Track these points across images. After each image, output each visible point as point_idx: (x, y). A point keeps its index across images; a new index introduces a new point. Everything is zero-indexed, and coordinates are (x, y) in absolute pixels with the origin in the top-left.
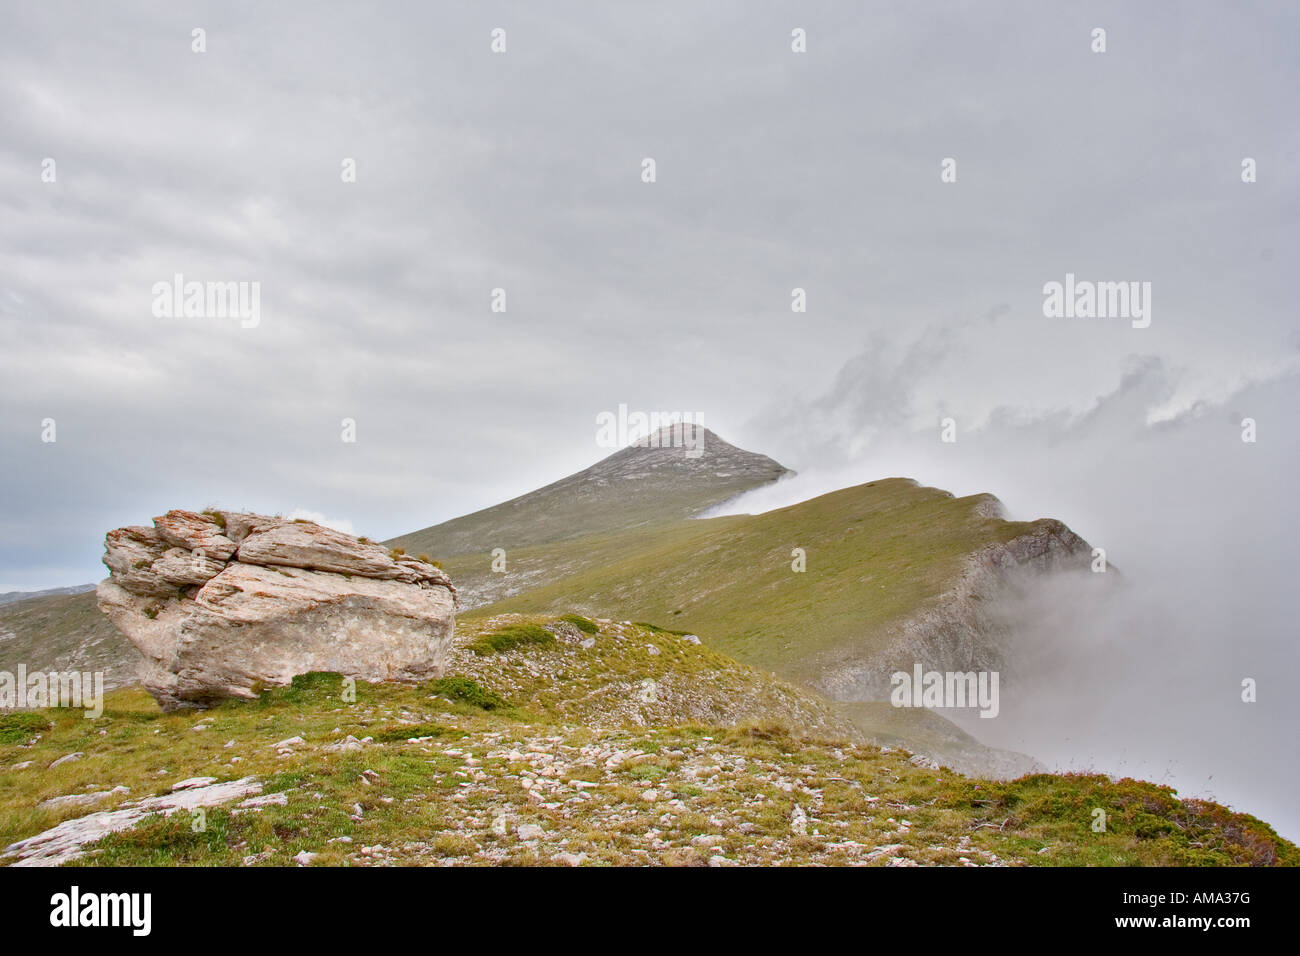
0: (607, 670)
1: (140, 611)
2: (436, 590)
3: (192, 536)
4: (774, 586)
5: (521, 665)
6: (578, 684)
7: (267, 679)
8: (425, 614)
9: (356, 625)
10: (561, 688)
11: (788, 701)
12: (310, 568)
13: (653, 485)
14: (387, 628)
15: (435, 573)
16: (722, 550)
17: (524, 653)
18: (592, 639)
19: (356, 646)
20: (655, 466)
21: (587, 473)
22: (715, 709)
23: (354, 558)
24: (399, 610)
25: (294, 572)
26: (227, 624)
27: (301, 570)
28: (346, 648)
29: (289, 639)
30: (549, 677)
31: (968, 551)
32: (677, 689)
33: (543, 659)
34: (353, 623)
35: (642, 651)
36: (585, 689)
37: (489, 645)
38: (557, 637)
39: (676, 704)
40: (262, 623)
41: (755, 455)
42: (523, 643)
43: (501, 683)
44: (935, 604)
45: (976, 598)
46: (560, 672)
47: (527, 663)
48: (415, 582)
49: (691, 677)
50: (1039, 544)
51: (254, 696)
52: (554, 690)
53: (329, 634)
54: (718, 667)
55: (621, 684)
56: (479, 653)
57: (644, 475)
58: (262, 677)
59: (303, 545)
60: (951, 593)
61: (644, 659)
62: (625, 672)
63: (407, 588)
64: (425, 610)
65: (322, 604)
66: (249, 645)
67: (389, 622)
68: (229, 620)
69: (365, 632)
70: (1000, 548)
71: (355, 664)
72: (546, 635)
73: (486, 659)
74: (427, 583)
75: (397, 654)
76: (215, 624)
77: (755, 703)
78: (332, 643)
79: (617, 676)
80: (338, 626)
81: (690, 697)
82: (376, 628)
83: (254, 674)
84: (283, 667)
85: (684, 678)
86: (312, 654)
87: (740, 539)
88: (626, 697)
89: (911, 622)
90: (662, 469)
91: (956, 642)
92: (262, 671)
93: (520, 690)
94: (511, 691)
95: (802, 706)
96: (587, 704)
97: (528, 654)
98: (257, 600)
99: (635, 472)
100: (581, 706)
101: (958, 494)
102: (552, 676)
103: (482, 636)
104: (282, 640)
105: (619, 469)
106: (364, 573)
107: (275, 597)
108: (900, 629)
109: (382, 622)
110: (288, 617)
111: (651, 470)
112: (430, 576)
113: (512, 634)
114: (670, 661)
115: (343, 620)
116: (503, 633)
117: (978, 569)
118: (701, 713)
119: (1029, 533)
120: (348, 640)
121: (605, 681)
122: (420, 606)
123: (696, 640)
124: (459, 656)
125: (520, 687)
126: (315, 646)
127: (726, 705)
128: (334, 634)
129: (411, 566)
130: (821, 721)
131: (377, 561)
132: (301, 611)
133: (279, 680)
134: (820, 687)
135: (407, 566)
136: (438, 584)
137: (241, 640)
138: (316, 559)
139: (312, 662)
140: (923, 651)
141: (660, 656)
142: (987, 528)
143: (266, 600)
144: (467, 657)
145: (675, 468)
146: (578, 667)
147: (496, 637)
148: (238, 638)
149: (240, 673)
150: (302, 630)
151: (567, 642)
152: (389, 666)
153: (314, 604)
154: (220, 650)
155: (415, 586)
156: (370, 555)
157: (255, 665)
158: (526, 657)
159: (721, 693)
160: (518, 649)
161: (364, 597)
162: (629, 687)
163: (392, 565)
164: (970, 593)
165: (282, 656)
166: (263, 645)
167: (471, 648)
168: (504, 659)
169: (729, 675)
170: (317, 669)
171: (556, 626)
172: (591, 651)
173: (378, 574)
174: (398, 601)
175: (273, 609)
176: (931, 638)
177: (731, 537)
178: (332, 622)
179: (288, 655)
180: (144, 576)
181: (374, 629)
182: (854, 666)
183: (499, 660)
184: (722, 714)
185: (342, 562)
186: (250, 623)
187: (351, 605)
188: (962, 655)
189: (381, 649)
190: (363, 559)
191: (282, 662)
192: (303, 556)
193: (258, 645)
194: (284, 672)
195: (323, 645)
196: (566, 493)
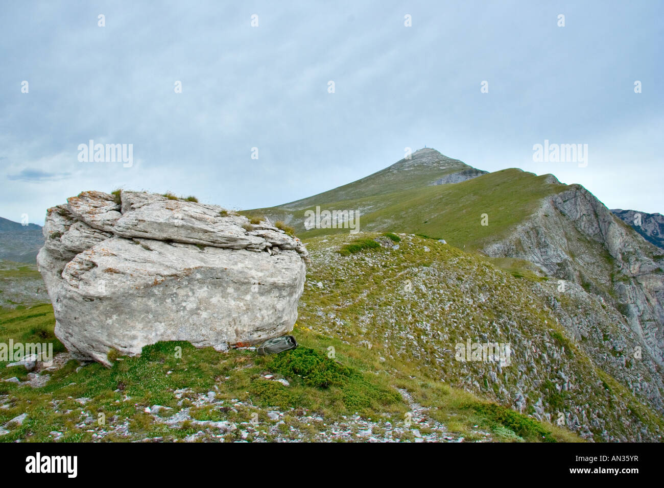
0: (406, 261)
1: (56, 273)
2: (285, 255)
3: (89, 213)
4: (464, 211)
5: (364, 260)
6: (392, 270)
7: (120, 349)
8: (271, 280)
9: (205, 295)
10: (384, 272)
11: (490, 272)
12: (169, 241)
13: (415, 172)
14: (236, 295)
15: (284, 240)
16: (443, 198)
17: (365, 253)
18: (398, 245)
19: (204, 315)
20: (416, 165)
21: (389, 168)
22: (459, 279)
23: (206, 231)
24: (246, 278)
25: (153, 245)
26: (81, 299)
27: (161, 243)
28: (195, 317)
29: (139, 312)
30: (378, 266)
31: (543, 197)
32: (440, 270)
33: (374, 256)
34: (203, 292)
35: (421, 250)
36: (396, 272)
37: (348, 251)
38: (381, 245)
39: (440, 278)
40: (110, 299)
41: (455, 160)
42: (364, 248)
43: (354, 271)
44: (530, 218)
45: (546, 216)
46: (383, 264)
47: (367, 259)
48: (265, 250)
49: (445, 263)
50: (572, 194)
51: (109, 364)
52: (380, 274)
53: (179, 304)
54: (457, 256)
55: (413, 268)
56: (343, 255)
57: (411, 168)
58: (116, 347)
59: (161, 220)
60: (536, 214)
61: (423, 254)
62: (414, 262)
63: (256, 256)
64: (272, 276)
65: (170, 278)
66: (103, 318)
67: (237, 289)
68: (81, 295)
69: (214, 300)
70: (556, 196)
71: (204, 332)
72: (376, 244)
73: (346, 258)
74: (276, 249)
75: (245, 319)
76: (71, 298)
77: (476, 274)
78: (182, 313)
79: (411, 264)
80: (188, 296)
81: (447, 274)
82: (225, 295)
83: (109, 343)
84: (134, 338)
85: (442, 263)
86: (163, 324)
87: (450, 193)
88: (416, 275)
89: (520, 226)
90: (418, 166)
91: (538, 233)
92: (116, 341)
93: (363, 275)
94: (359, 276)
95: (496, 274)
96: (397, 280)
97: (367, 254)
98: (107, 275)
99: (408, 167)
100: (394, 282)
101: (538, 174)
102: (379, 265)
103: (345, 245)
104: (132, 313)
105: (402, 166)
106: (216, 245)
107: (123, 273)
108: (516, 229)
109: (230, 290)
110: (135, 292)
111: (415, 167)
112: (279, 243)
113: (359, 244)
114: (435, 254)
115: (192, 290)
116: (354, 244)
117: (547, 205)
118: (452, 282)
119: (568, 190)
120: (198, 309)
121: (405, 267)
122: (267, 273)
123: (445, 242)
124: (333, 257)
125: (363, 273)
126: (165, 316)
127: (463, 276)
128: (184, 304)
129: (262, 236)
130: (505, 281)
131: (227, 234)
132: (147, 286)
133: (131, 350)
134: (483, 251)
135: (258, 236)
136: (287, 249)
137: (95, 313)
138: (173, 233)
139: (162, 331)
140: (525, 237)
141: (430, 252)
142: (551, 188)
143: (115, 276)
144: (337, 257)
145: (424, 166)
146: (392, 260)
147: (351, 246)
148: (93, 311)
149: (98, 341)
150: (151, 303)
151: (386, 247)
152: (236, 332)
153: (159, 279)
154: (80, 320)
155: (265, 254)
156: (220, 228)
157: (109, 335)
158: (366, 256)
159: (460, 270)
160: (362, 252)
161: (212, 269)
162: (417, 270)
163: (243, 237)
164: (544, 214)
165: (133, 327)
166: (115, 317)
167: (339, 252)
168: (355, 257)
169: (462, 260)
170: (166, 339)
171: (381, 239)
172: (397, 251)
173: (229, 245)
174: (246, 270)
175: (122, 284)
176: (528, 232)
177: (447, 192)
178: (182, 292)
179: (139, 326)
180: (55, 245)
181: (223, 297)
182: (497, 243)
183: (353, 258)
184: (462, 281)
185: (195, 235)
186: (100, 299)
187: (199, 276)
188: (540, 238)
189: (229, 315)
190: (214, 232)
191: (133, 332)
192: (162, 230)
193: (111, 317)
194: (135, 342)
195: (172, 315)
196: (381, 176)
